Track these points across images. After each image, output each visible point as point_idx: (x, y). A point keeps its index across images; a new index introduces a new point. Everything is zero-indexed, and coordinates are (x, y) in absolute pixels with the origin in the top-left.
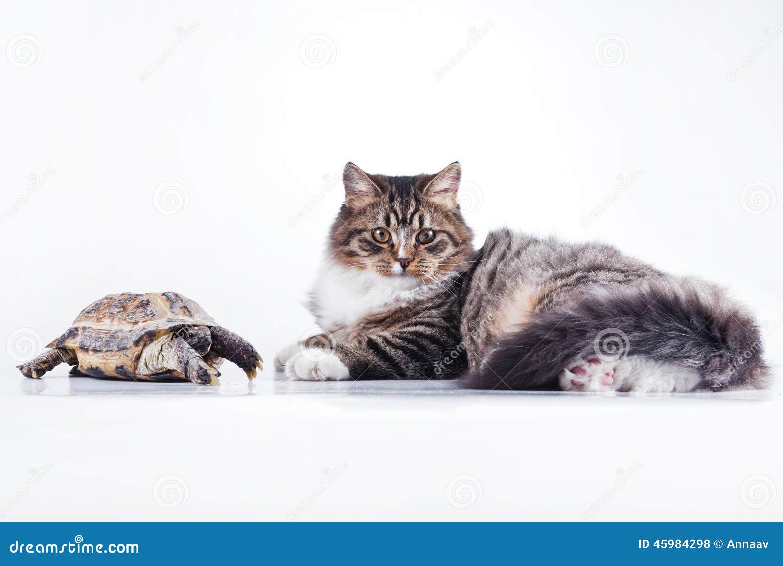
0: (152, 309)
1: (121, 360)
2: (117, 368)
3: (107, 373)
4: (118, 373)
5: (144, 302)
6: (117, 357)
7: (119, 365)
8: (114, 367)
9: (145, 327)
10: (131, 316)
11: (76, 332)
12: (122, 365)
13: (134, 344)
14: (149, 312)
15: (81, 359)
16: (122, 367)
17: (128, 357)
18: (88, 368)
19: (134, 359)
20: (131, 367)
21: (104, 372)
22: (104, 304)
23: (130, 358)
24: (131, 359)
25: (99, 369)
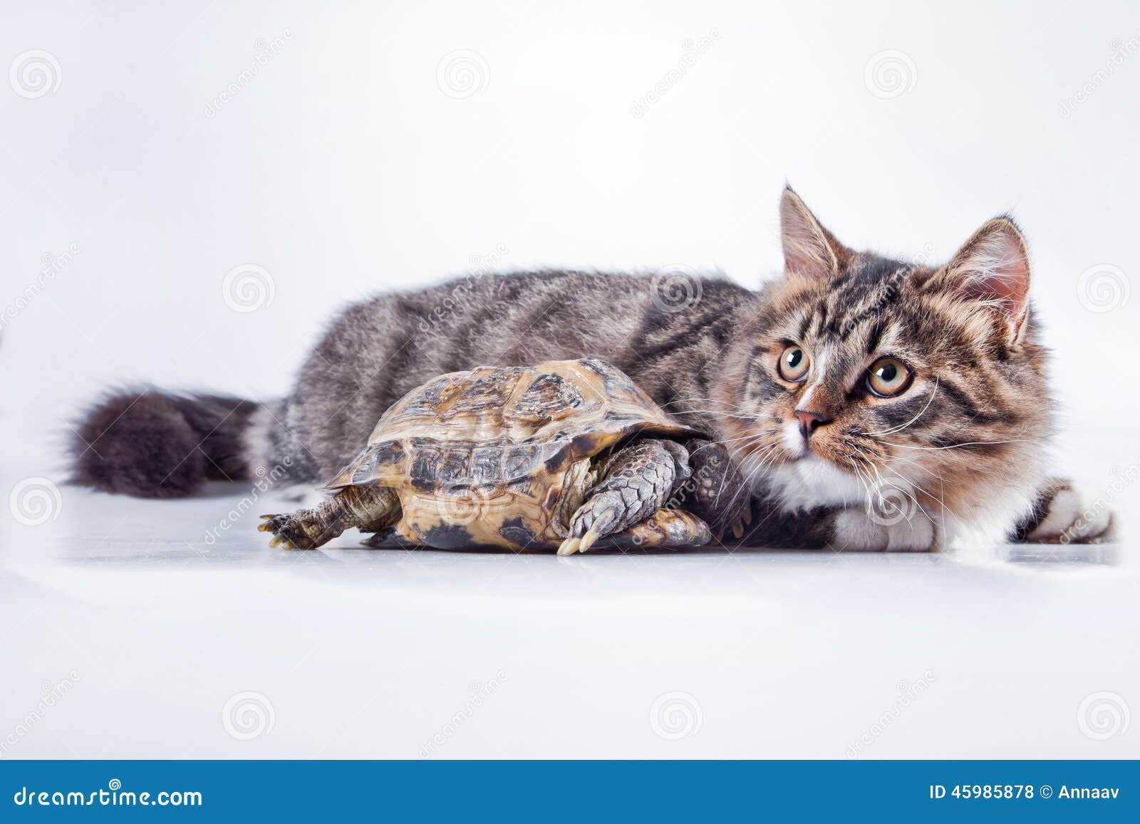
0: (573, 392)
1: (515, 505)
2: (507, 524)
3: (478, 539)
4: (504, 536)
5: (548, 378)
6: (507, 499)
7: (513, 517)
8: (499, 522)
9: (564, 430)
10: (526, 409)
11: (397, 450)
12: (517, 516)
13: (548, 467)
14: (566, 399)
15: (412, 509)
16: (518, 522)
17: (533, 497)
18: (434, 528)
19: (547, 501)
20: (538, 520)
21: (471, 536)
22: (447, 391)
23: (536, 501)
24: (542, 501)
25: (461, 529)
